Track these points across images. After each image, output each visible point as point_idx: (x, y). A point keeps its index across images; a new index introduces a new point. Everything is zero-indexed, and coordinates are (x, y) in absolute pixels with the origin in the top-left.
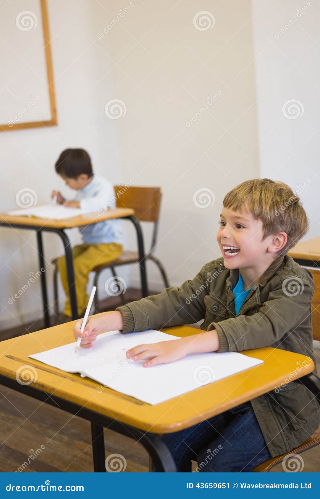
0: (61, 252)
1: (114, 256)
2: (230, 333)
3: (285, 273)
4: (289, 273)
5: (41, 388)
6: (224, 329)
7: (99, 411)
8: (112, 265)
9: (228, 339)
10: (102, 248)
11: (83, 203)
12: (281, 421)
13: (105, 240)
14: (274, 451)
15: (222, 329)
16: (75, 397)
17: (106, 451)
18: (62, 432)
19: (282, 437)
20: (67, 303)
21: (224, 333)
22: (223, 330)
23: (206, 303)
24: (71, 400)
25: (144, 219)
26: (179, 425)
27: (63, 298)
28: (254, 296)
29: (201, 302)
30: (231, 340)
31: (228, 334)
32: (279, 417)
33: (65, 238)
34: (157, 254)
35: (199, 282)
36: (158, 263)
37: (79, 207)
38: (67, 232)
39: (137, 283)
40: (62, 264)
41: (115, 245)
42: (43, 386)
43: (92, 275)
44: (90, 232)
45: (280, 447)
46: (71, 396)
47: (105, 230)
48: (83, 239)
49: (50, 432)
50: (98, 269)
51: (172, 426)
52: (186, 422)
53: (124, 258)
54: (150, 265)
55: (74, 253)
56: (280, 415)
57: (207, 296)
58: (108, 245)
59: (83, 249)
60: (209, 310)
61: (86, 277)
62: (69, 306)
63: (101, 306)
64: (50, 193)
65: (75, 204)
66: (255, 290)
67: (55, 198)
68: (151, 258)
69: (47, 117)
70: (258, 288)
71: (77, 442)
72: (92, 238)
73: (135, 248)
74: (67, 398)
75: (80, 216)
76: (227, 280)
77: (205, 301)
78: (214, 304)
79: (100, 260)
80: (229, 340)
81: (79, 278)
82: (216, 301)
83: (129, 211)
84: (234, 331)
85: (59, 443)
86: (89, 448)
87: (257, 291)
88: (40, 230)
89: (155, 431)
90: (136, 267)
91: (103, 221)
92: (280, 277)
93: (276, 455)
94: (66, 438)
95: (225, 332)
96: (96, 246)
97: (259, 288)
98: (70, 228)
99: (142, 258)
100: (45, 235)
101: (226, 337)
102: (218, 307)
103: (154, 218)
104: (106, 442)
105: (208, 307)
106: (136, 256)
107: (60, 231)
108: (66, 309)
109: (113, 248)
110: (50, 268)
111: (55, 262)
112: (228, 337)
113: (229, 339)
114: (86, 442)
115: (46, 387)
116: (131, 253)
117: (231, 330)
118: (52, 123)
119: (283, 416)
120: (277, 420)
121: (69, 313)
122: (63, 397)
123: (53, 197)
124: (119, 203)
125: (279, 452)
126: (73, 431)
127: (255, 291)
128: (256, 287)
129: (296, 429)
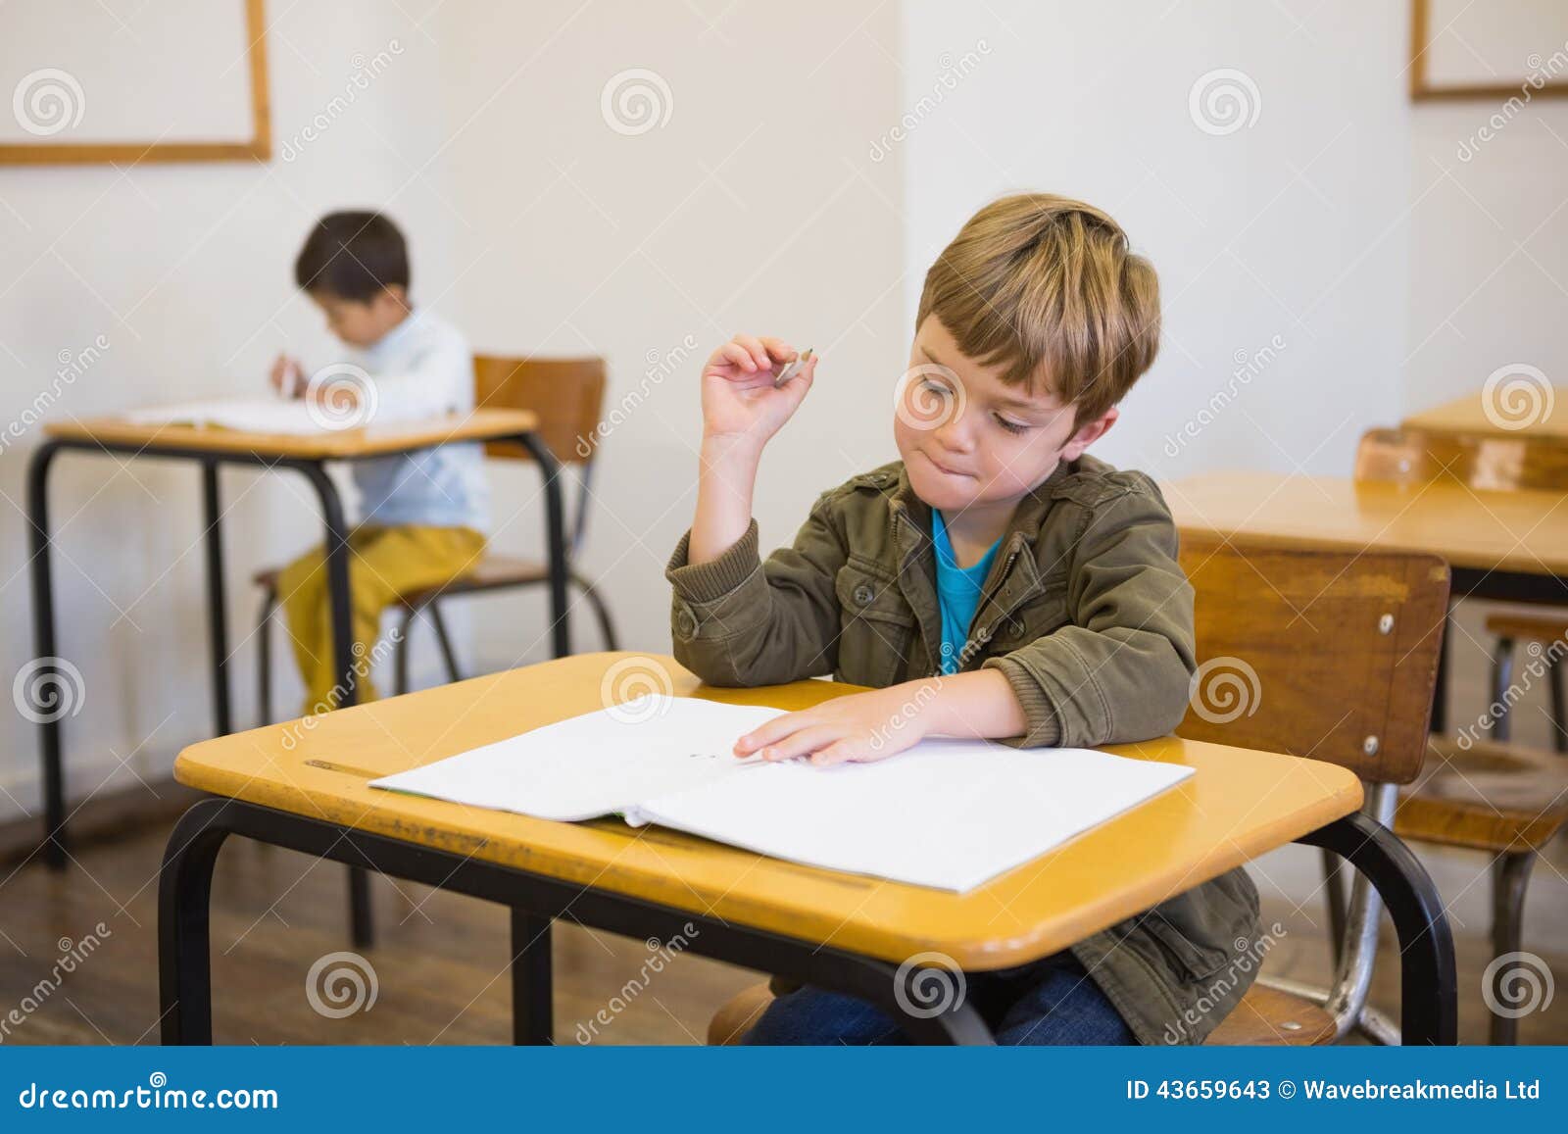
2: (1045, 667)
3: (1094, 490)
4: (1104, 487)
6: (1024, 663)
9: (1044, 686)
10: (430, 539)
12: (1150, 960)
13: (438, 517)
15: (1018, 663)
21: (1029, 674)
22: (1022, 666)
28: (1018, 570)
30: (1055, 687)
31: (1042, 674)
32: (1141, 952)
33: (327, 490)
38: (333, 470)
41: (464, 532)
44: (388, 485)
47: (438, 485)
48: (363, 508)
50: (410, 602)
53: (488, 572)
57: (843, 568)
58: (445, 532)
59: (364, 538)
60: (846, 603)
61: (373, 622)
66: (1017, 550)
67: (287, 382)
69: (240, 130)
70: (1023, 544)
72: (391, 505)
77: (837, 581)
78: (858, 581)
79: (418, 573)
80: (1051, 689)
82: (866, 572)
83: (522, 420)
84: (1058, 663)
87: (1024, 553)
92: (1078, 504)
95: (1031, 670)
96: (407, 532)
97: (1026, 544)
101: (1037, 683)
102: (871, 590)
107: (313, 467)
109: (457, 540)
112: (1045, 682)
113: (1048, 686)
117: (1044, 659)
118: (254, 151)
119: (1154, 945)
120: (1138, 957)
124: (486, 396)
127: (1018, 555)
128: (1017, 543)
129: (1199, 977)
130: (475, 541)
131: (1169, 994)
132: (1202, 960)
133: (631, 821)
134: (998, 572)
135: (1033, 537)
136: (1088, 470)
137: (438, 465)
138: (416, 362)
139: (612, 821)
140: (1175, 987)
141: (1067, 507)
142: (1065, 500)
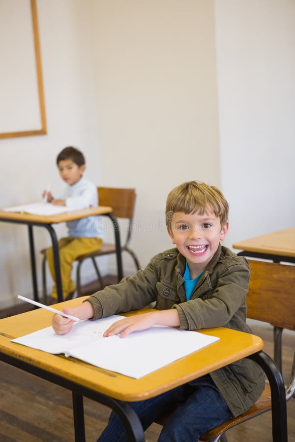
0: (49, 243)
1: (95, 248)
3: (229, 261)
4: (232, 261)
5: (28, 362)
7: (78, 382)
8: (93, 255)
10: (86, 241)
11: (69, 202)
12: (236, 386)
13: (89, 235)
14: (235, 411)
15: (182, 308)
16: (57, 370)
17: (85, 415)
18: (48, 398)
19: (240, 399)
20: (54, 288)
23: (158, 289)
24: (54, 372)
25: (121, 216)
26: (147, 394)
27: (51, 283)
28: (205, 282)
29: (153, 288)
31: (187, 313)
32: (234, 383)
33: (52, 232)
34: (131, 246)
35: (151, 271)
36: (132, 254)
37: (64, 205)
38: (54, 226)
39: (114, 271)
40: (50, 254)
41: (96, 239)
42: (30, 360)
43: (75, 264)
44: (75, 227)
45: (239, 408)
46: (54, 369)
47: (89, 225)
48: (69, 232)
49: (38, 398)
50: (80, 259)
51: (140, 395)
52: (153, 392)
53: (104, 249)
54: (125, 256)
55: (60, 244)
56: (235, 381)
57: (158, 283)
58: (90, 238)
59: (68, 241)
60: (161, 294)
61: (70, 265)
62: (55, 290)
63: (83, 290)
64: (41, 192)
65: (61, 202)
67: (46, 197)
68: (126, 249)
69: (38, 127)
70: (208, 275)
71: (61, 407)
72: (76, 232)
73: (112, 241)
74: (50, 370)
75: (66, 213)
76: (176, 268)
77: (157, 287)
78: (165, 289)
79: (83, 251)
81: (64, 266)
82: (167, 286)
83: (108, 209)
85: (46, 408)
86: (71, 412)
87: (208, 277)
88: (31, 224)
89: (125, 400)
90: (113, 257)
91: (86, 217)
92: (225, 265)
93: (238, 415)
94: (51, 403)
96: (79, 239)
98: (57, 223)
99: (118, 250)
100: (36, 229)
101: (185, 315)
102: (169, 291)
103: (129, 215)
104: (85, 407)
105: (160, 292)
106: (114, 248)
107: (48, 226)
108: (53, 292)
109: (94, 241)
110: (39, 258)
111: (43, 252)
113: (187, 316)
114: (68, 406)
115: (33, 360)
116: (110, 245)
118: (42, 132)
119: (238, 382)
120: (233, 386)
121: (55, 296)
122: (47, 370)
123: (44, 196)
124: (101, 203)
125: (239, 412)
126: (57, 397)
127: (206, 278)
128: (206, 274)
129: (249, 391)
130: (99, 241)
131: (240, 397)
132: (250, 386)
133: (66, 356)
134: (201, 281)
135: (210, 273)
136: (228, 255)
137: (88, 221)
138: (81, 193)
139: (62, 355)
140: (242, 395)
141: (222, 265)
142: (221, 263)
